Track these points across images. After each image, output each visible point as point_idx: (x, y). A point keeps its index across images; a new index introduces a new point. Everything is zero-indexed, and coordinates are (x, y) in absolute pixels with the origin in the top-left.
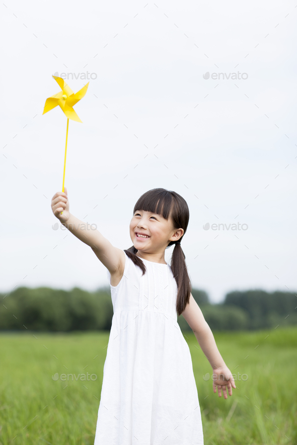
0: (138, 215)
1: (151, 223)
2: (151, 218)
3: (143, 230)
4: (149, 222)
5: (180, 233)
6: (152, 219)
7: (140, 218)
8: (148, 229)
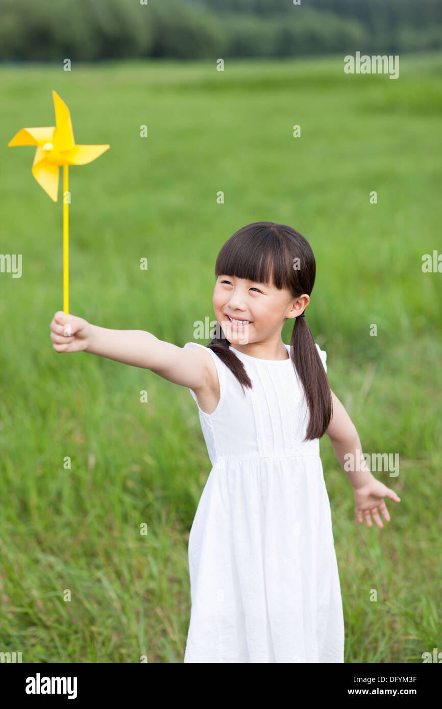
0: (226, 282)
1: (251, 299)
2: (252, 289)
3: (239, 311)
4: (249, 296)
5: (303, 302)
6: (252, 292)
7: (230, 289)
8: (248, 311)
